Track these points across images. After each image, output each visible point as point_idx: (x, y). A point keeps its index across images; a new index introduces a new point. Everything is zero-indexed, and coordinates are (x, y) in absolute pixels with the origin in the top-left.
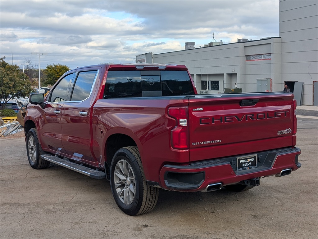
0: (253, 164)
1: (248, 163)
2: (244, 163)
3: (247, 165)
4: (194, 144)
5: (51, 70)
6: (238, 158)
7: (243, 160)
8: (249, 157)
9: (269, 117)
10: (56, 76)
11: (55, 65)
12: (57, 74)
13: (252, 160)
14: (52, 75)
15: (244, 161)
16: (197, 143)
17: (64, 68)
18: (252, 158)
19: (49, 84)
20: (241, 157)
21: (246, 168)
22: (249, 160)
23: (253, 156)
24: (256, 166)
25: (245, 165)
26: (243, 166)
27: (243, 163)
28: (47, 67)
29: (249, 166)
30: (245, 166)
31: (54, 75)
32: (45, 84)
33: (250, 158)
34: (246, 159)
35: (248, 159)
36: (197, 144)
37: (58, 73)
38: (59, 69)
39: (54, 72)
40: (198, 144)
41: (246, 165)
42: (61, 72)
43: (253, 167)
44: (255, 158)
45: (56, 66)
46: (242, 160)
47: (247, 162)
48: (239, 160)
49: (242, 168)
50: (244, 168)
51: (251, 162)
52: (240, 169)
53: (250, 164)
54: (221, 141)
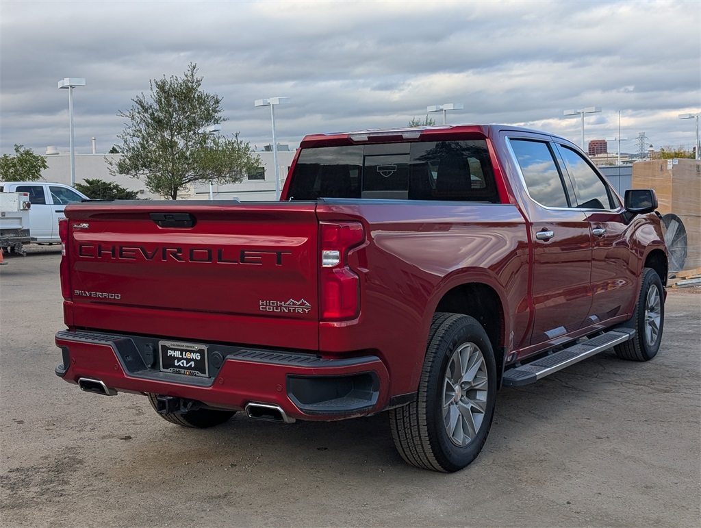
0: (199, 366)
1: (188, 361)
2: (179, 360)
3: (185, 365)
6: (162, 343)
7: (175, 350)
8: (188, 347)
9: (223, 260)
13: (197, 356)
15: (177, 354)
18: (196, 352)
20: (168, 344)
21: (183, 371)
22: (190, 356)
23: (197, 347)
24: (207, 375)
25: (180, 363)
27: (175, 358)
29: (190, 368)
30: (179, 367)
33: (190, 351)
34: (182, 351)
35: (186, 351)
41: (183, 363)
43: (200, 374)
46: (172, 349)
47: (184, 359)
48: (165, 349)
49: (172, 369)
50: (178, 370)
51: (195, 361)
52: (168, 370)
53: (191, 365)
54: (119, 298)
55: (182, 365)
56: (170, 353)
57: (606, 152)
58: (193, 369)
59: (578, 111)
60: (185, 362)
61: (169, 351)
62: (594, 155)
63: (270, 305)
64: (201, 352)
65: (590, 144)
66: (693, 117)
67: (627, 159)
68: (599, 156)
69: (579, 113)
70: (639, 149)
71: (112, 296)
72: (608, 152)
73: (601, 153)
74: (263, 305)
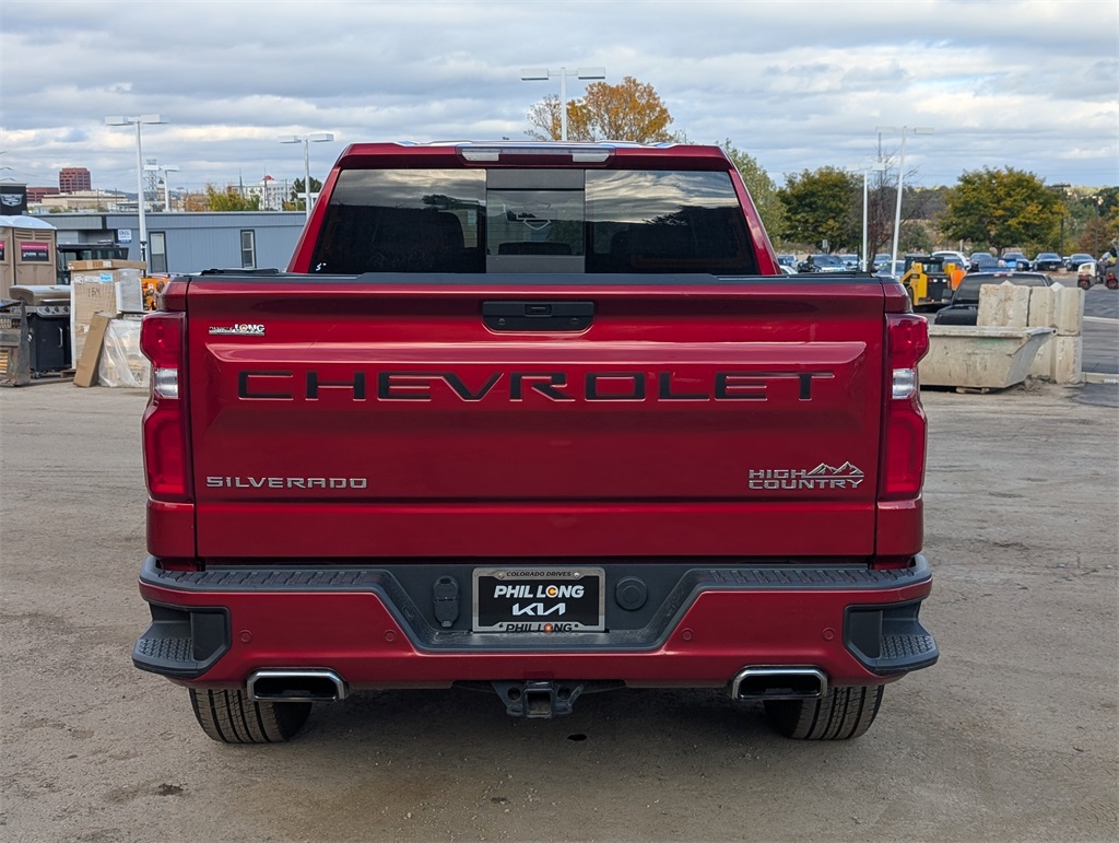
0: (582, 610)
1: (549, 603)
2: (524, 603)
3: (540, 613)
4: (214, 481)
5: (974, 190)
6: (480, 572)
7: (514, 584)
8: (553, 574)
10: (992, 210)
11: (991, 169)
12: (995, 205)
13: (577, 592)
14: (977, 209)
15: (523, 592)
16: (233, 481)
17: (1023, 181)
18: (573, 583)
19: (965, 238)
20: (501, 573)
21: (535, 626)
22: (553, 592)
23: (578, 573)
24: (602, 626)
25: (527, 610)
26: (516, 610)
27: (513, 600)
28: (960, 180)
29: (553, 617)
30: (525, 617)
31: (986, 207)
32: (950, 238)
33: (558, 584)
34: (534, 586)
35: (546, 584)
36: (229, 484)
37: (998, 202)
38: (1005, 186)
39: (985, 196)
40: (238, 485)
42: (1010, 196)
43: (582, 627)
44: (590, 583)
45: (992, 176)
46: (506, 583)
47: (540, 600)
48: (488, 584)
49: (505, 624)
50: (520, 624)
51: (569, 601)
52: (496, 627)
53: (558, 610)
54: (364, 485)
55: (531, 613)
56: (499, 591)
57: (89, 189)
58: (564, 617)
59: (130, 119)
60: (540, 606)
61: (498, 588)
62: (69, 192)
63: (773, 478)
64: (585, 581)
65: (61, 173)
66: (300, 141)
67: (125, 201)
68: (78, 193)
69: (131, 123)
70: (147, 185)
71: (340, 483)
72: (92, 188)
73: (81, 189)
74: (756, 477)
